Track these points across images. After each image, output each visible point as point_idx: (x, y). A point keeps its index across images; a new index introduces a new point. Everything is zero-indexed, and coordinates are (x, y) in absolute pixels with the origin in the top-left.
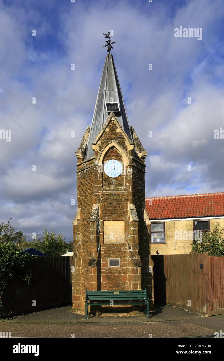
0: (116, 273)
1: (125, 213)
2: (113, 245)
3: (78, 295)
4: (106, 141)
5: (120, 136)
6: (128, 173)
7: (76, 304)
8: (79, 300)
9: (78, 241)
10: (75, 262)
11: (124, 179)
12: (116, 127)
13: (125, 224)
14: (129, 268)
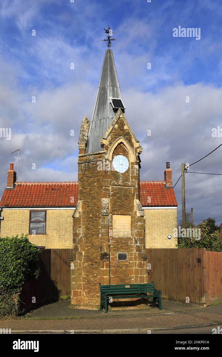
0: (124, 267)
1: (132, 208)
2: (121, 239)
3: (79, 291)
4: (115, 136)
5: (127, 133)
6: (135, 169)
7: (77, 299)
8: (80, 295)
9: (80, 234)
10: (77, 256)
11: (130, 175)
12: (124, 124)
13: (131, 219)
14: (136, 262)
